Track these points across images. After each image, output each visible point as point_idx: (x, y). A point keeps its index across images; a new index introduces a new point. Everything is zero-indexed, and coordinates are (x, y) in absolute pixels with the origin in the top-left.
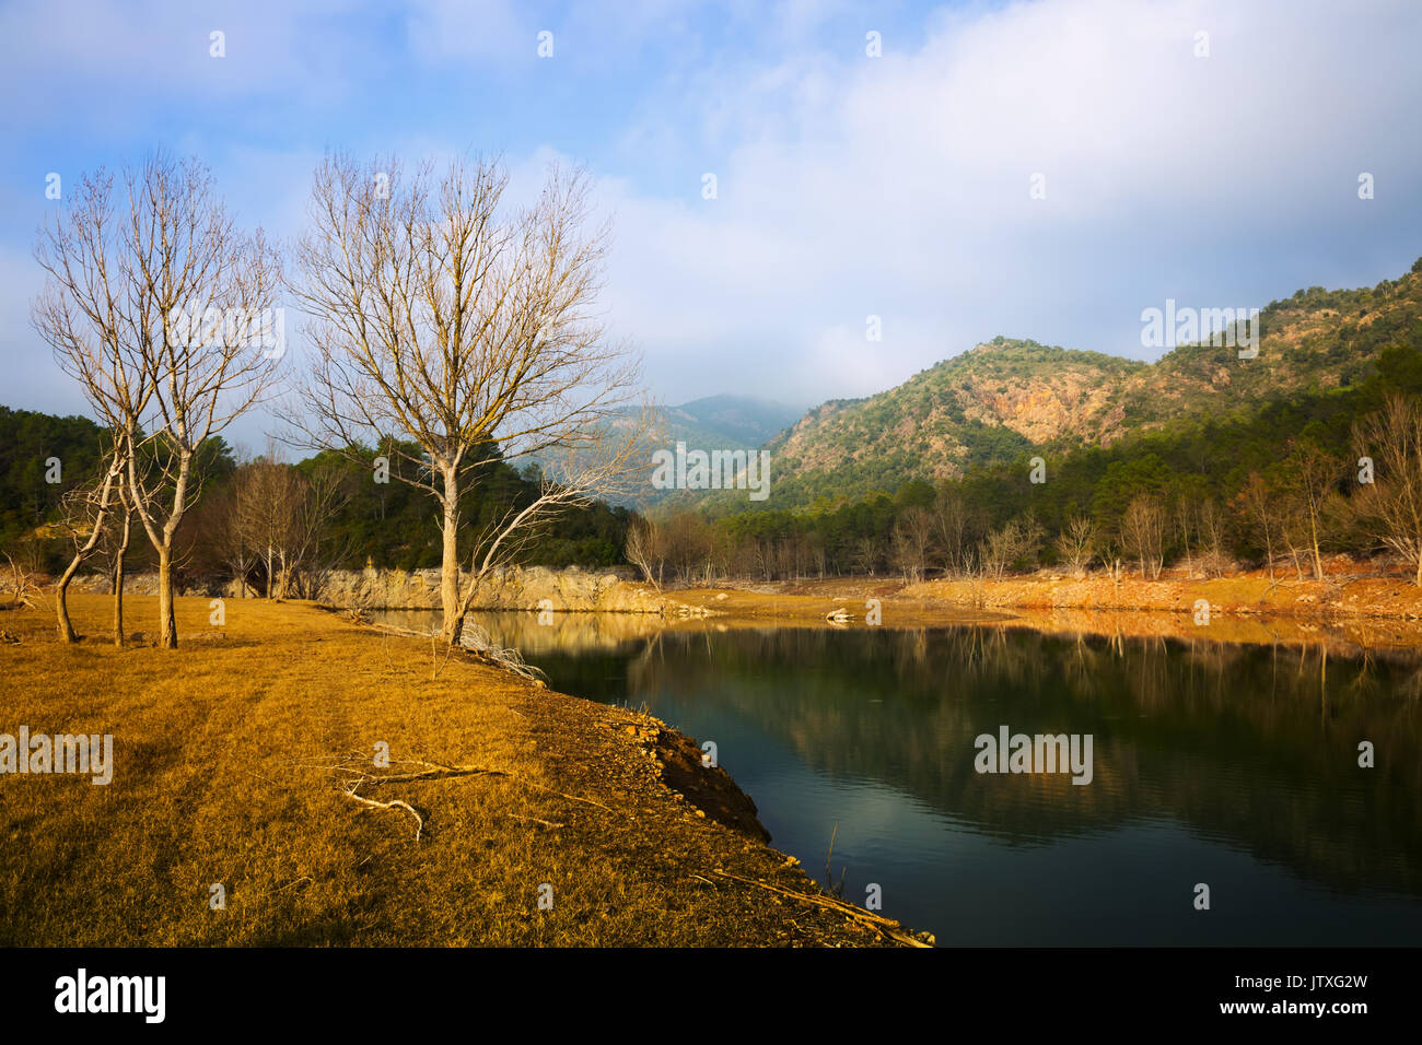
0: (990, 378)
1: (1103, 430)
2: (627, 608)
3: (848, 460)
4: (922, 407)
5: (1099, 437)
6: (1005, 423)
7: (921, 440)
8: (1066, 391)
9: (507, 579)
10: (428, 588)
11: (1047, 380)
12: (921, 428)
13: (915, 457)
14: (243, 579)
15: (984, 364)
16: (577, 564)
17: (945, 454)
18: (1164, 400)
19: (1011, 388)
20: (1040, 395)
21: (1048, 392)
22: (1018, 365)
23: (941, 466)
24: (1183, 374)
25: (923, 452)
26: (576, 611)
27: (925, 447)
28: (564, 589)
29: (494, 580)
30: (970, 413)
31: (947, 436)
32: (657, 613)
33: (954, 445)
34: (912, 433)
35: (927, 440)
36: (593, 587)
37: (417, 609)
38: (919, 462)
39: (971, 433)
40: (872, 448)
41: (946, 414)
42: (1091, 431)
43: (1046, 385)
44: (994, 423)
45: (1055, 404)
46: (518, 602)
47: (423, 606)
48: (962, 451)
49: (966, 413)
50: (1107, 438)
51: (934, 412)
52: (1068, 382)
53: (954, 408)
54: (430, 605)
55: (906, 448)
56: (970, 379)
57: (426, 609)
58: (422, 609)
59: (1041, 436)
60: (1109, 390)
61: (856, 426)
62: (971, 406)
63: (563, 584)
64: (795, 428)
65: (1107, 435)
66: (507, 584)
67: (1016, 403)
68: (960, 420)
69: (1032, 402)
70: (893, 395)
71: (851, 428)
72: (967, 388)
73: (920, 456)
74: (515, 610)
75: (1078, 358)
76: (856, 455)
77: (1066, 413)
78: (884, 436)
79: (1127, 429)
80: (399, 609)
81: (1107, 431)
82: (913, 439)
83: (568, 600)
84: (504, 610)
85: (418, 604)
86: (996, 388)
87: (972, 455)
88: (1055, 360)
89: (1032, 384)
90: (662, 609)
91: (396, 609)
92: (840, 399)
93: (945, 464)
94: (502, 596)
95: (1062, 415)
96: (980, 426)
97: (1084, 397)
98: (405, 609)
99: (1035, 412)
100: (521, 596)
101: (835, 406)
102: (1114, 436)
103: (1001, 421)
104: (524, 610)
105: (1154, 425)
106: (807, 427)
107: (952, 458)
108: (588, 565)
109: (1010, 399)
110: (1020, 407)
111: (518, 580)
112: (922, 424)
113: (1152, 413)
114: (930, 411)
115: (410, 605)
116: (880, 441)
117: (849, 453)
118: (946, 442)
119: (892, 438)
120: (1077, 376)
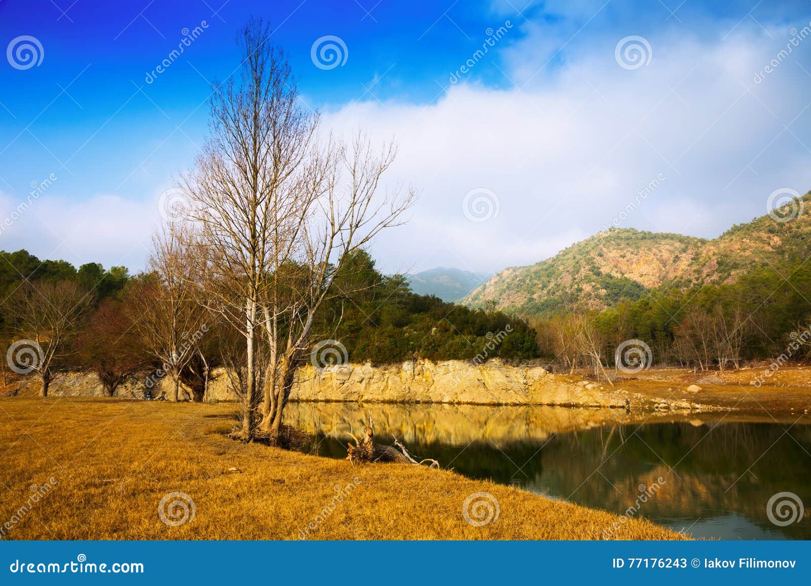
0: (614, 249)
1: (704, 275)
2: (573, 401)
3: (531, 299)
4: (574, 266)
5: (703, 280)
6: (625, 275)
7: (576, 286)
8: (662, 256)
9: (416, 373)
10: (339, 382)
11: (650, 249)
12: (575, 279)
13: (574, 296)
14: (176, 377)
15: (609, 242)
16: (501, 357)
17: (593, 294)
18: (741, 256)
19: (628, 255)
20: (647, 258)
21: (651, 256)
22: (630, 242)
23: (592, 301)
24: (750, 240)
25: (579, 293)
26: (506, 405)
27: (580, 290)
28: (490, 383)
29: (403, 374)
30: (604, 270)
31: (593, 284)
32: (623, 407)
33: (598, 289)
34: (570, 282)
35: (580, 286)
36: (522, 381)
37: (327, 401)
38: (578, 300)
39: (607, 281)
40: (545, 292)
41: (590, 271)
42: (697, 276)
43: (649, 252)
44: (619, 276)
45: (656, 264)
46: (431, 395)
47: (334, 398)
48: (603, 292)
49: (601, 270)
50: (708, 280)
51: (582, 270)
52: (663, 250)
53: (594, 267)
54: (341, 398)
55: (567, 290)
56: (602, 250)
57: (337, 401)
58: (332, 401)
59: (649, 283)
60: (692, 254)
61: (530, 280)
62: (604, 266)
63: (487, 377)
64: (488, 284)
65: (708, 278)
66: (416, 377)
67: (632, 263)
68: (599, 274)
69: (642, 263)
70: (550, 262)
71: (528, 281)
72: (601, 255)
73: (578, 296)
74: (428, 403)
75: (666, 237)
76: (535, 296)
77: (663, 268)
78: (552, 285)
79: (720, 274)
80: (311, 401)
81: (708, 275)
82: (572, 286)
83: (496, 394)
84: (418, 402)
85: (329, 397)
86: (619, 255)
87: (609, 295)
88: (651, 238)
89: (641, 252)
90: (628, 403)
91: (307, 401)
92: (514, 266)
93: (595, 300)
94: (412, 389)
95: (660, 270)
96: (611, 277)
97: (677, 259)
98: (316, 401)
99: (644, 269)
100: (432, 389)
101: (511, 270)
102: (712, 278)
103: (623, 274)
104: (440, 403)
105: (738, 271)
106: (496, 283)
107: (598, 297)
108: (512, 358)
109: (628, 261)
110: (634, 266)
111: (427, 373)
112: (576, 277)
113: (735, 264)
114: (580, 269)
115: (320, 397)
116: (550, 287)
117: (531, 295)
118: (593, 287)
119: (557, 285)
120: (667, 247)
